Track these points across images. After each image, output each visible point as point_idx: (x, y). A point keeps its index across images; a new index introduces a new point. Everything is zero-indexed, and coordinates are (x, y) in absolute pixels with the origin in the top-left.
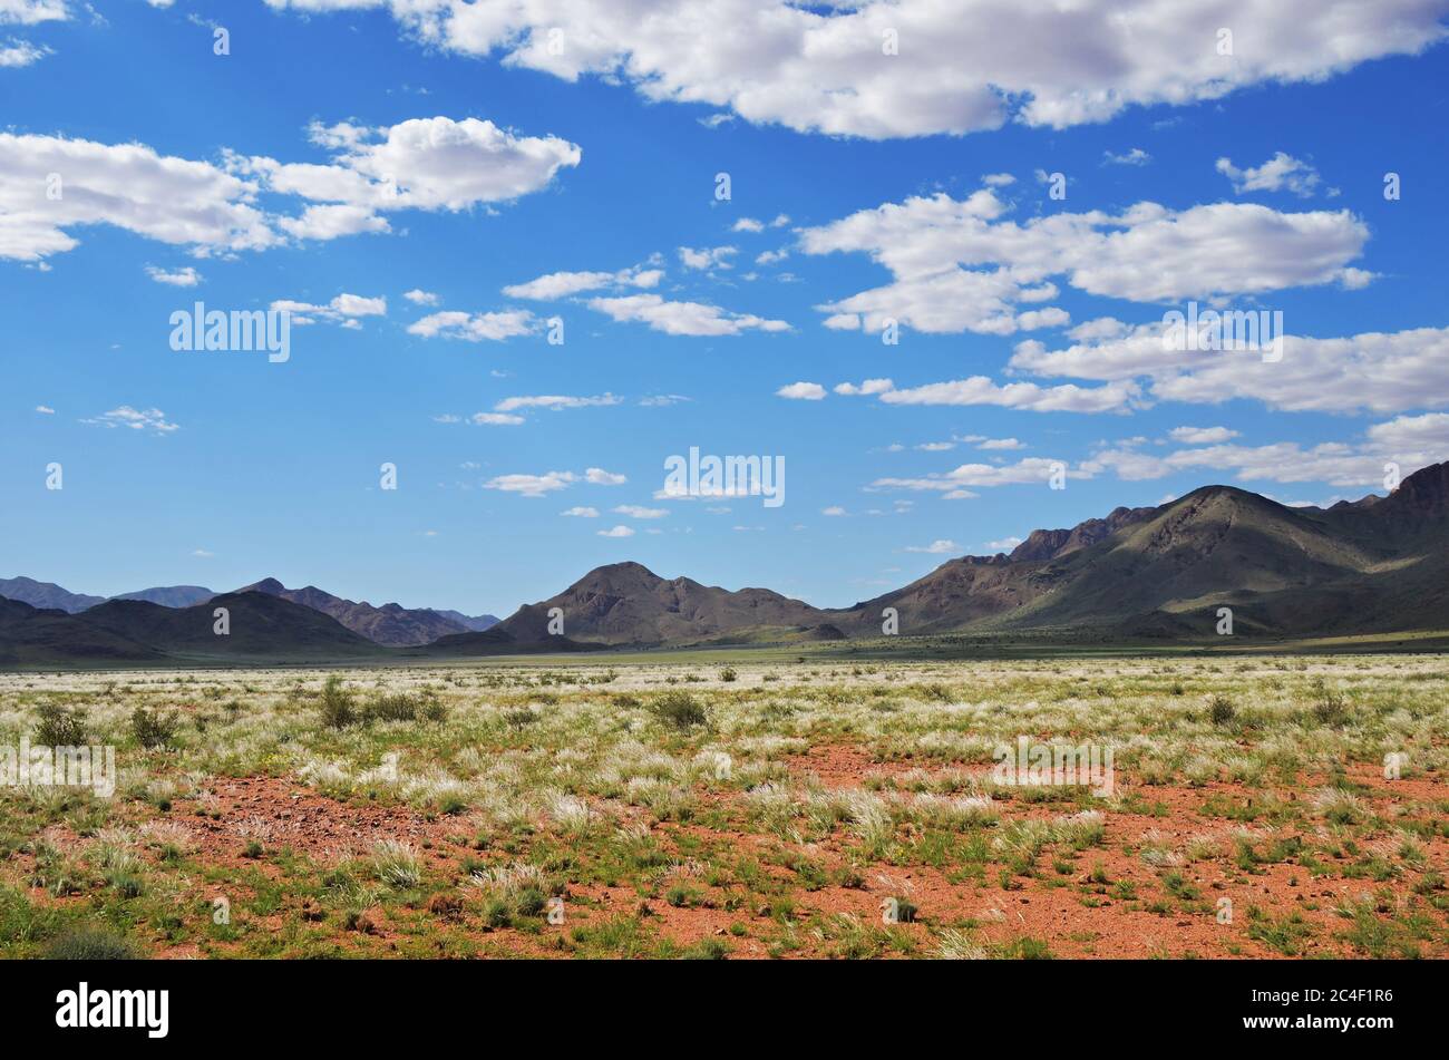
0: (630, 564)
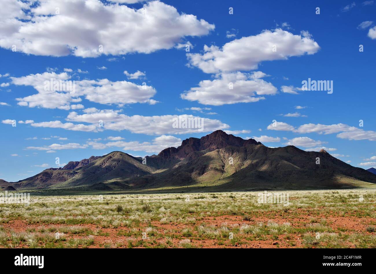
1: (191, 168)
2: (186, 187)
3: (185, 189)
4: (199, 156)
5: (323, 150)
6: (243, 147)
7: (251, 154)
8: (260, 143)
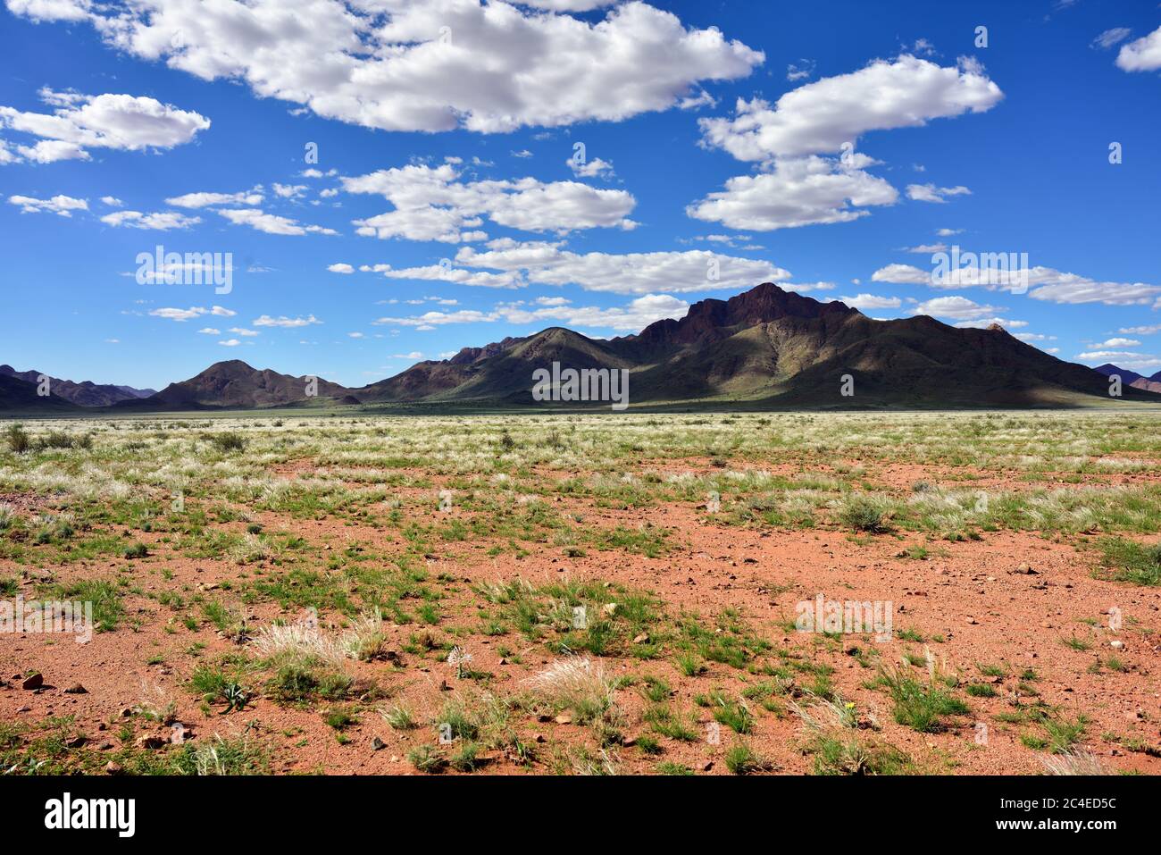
0: (237, 361)
1: (706, 361)
2: (697, 400)
3: (695, 404)
4: (723, 338)
5: (996, 325)
6: (819, 319)
7: (834, 334)
8: (854, 310)
